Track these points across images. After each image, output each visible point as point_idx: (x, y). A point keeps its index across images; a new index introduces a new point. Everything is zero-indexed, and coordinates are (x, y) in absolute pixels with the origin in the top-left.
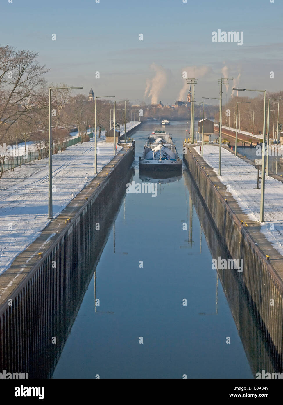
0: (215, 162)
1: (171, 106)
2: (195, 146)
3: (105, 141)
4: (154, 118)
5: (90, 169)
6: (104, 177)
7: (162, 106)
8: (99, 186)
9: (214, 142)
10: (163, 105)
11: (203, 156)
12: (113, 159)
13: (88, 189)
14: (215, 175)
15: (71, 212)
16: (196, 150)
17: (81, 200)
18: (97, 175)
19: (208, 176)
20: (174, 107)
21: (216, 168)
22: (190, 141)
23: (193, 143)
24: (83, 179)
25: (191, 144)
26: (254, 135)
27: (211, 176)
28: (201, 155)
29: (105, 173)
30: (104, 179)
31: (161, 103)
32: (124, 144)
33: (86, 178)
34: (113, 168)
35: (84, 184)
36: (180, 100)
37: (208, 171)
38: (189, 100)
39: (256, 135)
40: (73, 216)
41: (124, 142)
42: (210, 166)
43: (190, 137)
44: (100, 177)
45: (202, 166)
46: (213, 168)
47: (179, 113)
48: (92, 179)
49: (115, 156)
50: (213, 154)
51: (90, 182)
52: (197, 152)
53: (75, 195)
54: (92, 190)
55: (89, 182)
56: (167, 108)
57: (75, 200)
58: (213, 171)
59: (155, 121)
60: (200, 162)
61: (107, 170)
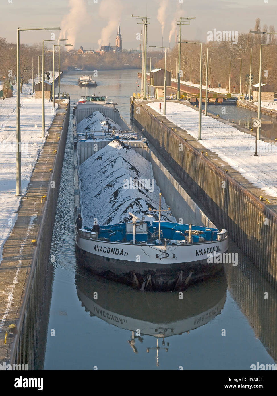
0: (185, 123)
1: (95, 52)
2: (148, 102)
3: (33, 96)
4: (75, 67)
5: (33, 132)
6: (56, 143)
7: (84, 52)
8: (57, 153)
9: (170, 97)
10: (85, 50)
11: (165, 115)
12: (54, 119)
13: (45, 158)
14: (193, 139)
15: (41, 188)
16: (151, 107)
17: (44, 173)
18: (46, 140)
19: (186, 140)
20: (99, 54)
21: (190, 131)
22: (141, 96)
23: (145, 99)
24: (31, 145)
25: (143, 100)
26: (211, 89)
27: (189, 141)
28: (162, 113)
29: (54, 137)
30: (56, 145)
31: (82, 48)
32: (58, 100)
33: (35, 144)
34: (60, 130)
35: (36, 151)
36: (107, 45)
37: (182, 135)
38: (118, 45)
39: (214, 89)
40: (45, 193)
41: (57, 98)
42: (181, 128)
43: (141, 91)
44: (51, 143)
45: (171, 127)
46: (186, 130)
47: (107, 60)
48: (43, 145)
49: (55, 116)
50: (176, 113)
51: (42, 148)
52: (155, 110)
53: (34, 166)
54: (50, 159)
55: (40, 148)
56: (89, 55)
57: (36, 173)
58: (188, 135)
59: (77, 70)
60: (166, 123)
61: (54, 134)
